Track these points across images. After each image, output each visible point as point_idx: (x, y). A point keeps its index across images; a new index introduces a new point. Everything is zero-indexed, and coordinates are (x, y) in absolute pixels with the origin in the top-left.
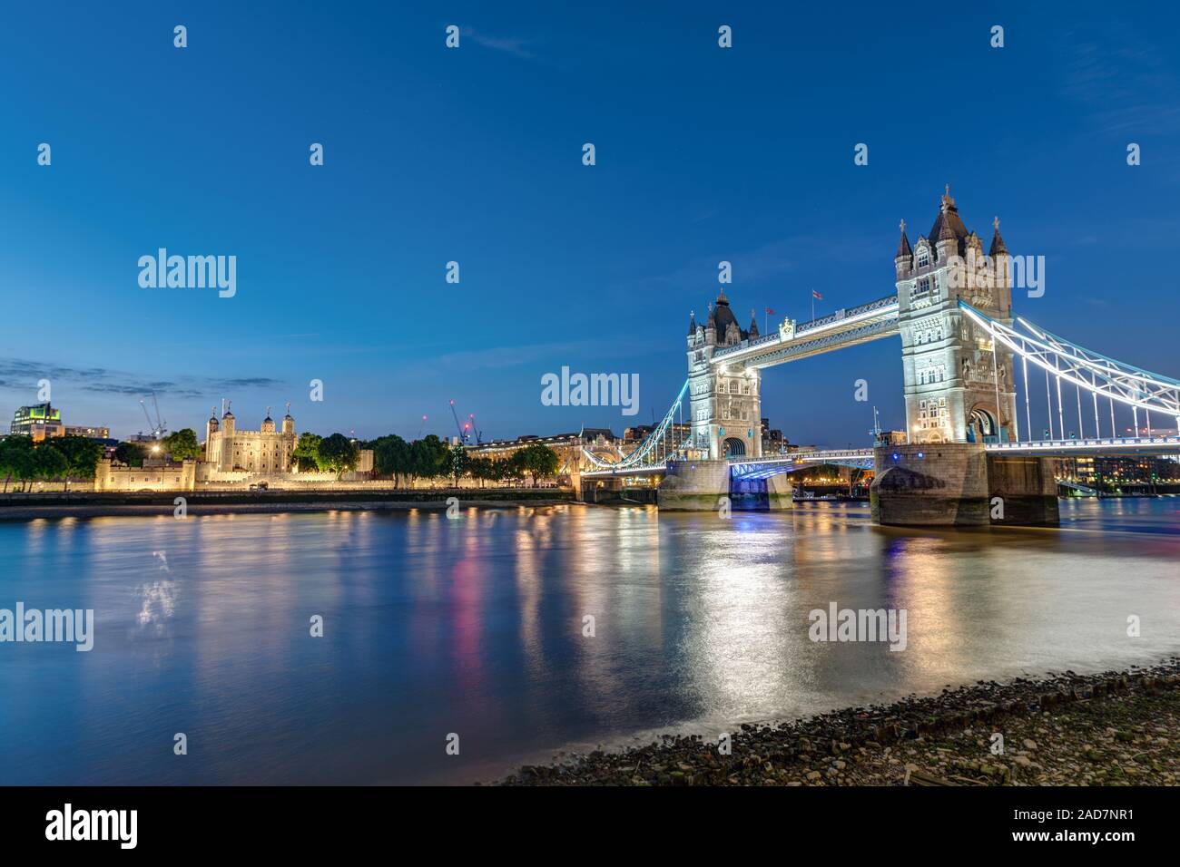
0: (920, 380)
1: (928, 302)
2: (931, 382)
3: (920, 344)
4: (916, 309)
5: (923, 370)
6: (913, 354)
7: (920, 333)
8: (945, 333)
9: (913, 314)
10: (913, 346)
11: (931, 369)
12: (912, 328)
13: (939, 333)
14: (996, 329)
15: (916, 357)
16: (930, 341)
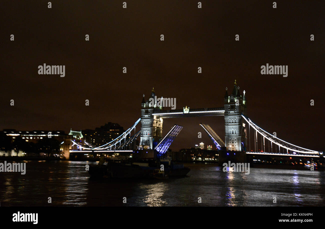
0: (229, 133)
1: (233, 112)
2: (232, 134)
3: (230, 123)
4: (230, 113)
5: (230, 130)
6: (228, 125)
7: (230, 120)
8: (237, 121)
9: (229, 114)
10: (228, 123)
11: (233, 130)
12: (228, 118)
13: (235, 121)
14: (250, 123)
15: (229, 126)
16: (233, 122)
